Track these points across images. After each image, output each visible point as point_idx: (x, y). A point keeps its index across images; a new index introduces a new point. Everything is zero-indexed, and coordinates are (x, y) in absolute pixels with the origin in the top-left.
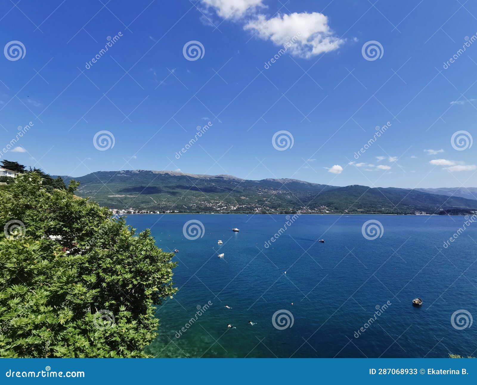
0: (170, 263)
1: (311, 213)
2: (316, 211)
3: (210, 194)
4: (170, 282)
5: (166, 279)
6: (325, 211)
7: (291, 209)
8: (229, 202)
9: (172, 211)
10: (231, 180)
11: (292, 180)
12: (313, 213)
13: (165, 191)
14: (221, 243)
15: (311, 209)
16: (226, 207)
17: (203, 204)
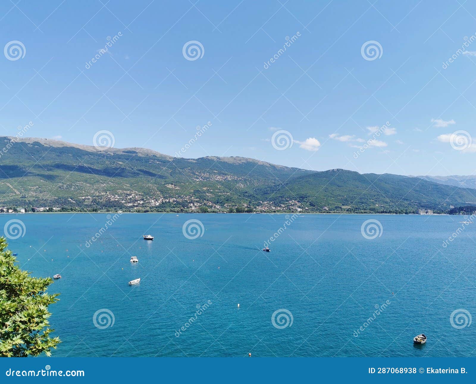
0: (45, 295)
1: (275, 212)
2: (283, 208)
3: (114, 179)
4: (45, 328)
5: (37, 323)
6: (297, 208)
7: (246, 205)
8: (148, 194)
9: (48, 208)
10: (150, 157)
11: (247, 159)
12: (278, 211)
13: (33, 173)
14: (136, 262)
15: (276, 205)
16: (142, 202)
17: (103, 196)
